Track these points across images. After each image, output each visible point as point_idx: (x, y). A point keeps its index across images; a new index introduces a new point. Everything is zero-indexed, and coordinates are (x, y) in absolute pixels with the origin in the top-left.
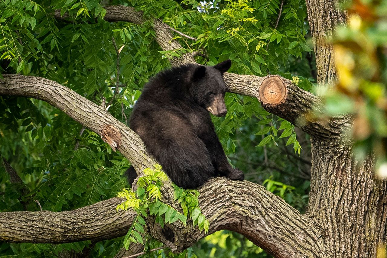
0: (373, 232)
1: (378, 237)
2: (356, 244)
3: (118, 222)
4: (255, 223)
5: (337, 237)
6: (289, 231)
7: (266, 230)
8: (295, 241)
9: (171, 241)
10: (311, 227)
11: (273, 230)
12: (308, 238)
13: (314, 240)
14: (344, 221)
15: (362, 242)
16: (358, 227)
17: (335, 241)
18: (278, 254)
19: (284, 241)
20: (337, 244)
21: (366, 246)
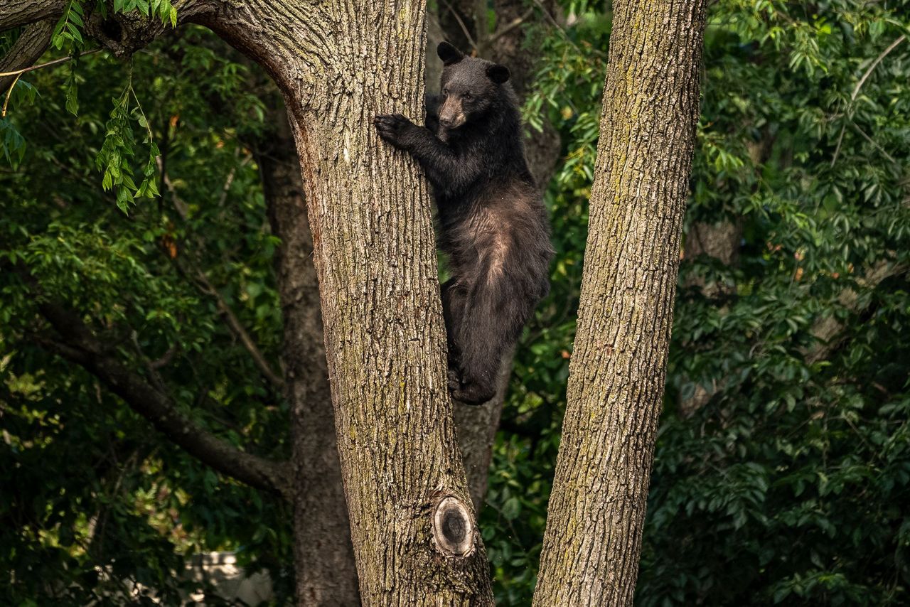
0: (407, 26)
1: (415, 33)
2: (384, 45)
3: (31, 11)
4: (236, 12)
5: (355, 34)
6: (285, 25)
7: (251, 23)
8: (294, 40)
9: (114, 39)
10: (315, 19)
11: (262, 23)
12: (312, 35)
13: (322, 39)
14: (366, 9)
15: (392, 41)
16: (386, 18)
17: (352, 41)
18: (266, 60)
19: (277, 40)
20: (356, 45)
21: (397, 48)
